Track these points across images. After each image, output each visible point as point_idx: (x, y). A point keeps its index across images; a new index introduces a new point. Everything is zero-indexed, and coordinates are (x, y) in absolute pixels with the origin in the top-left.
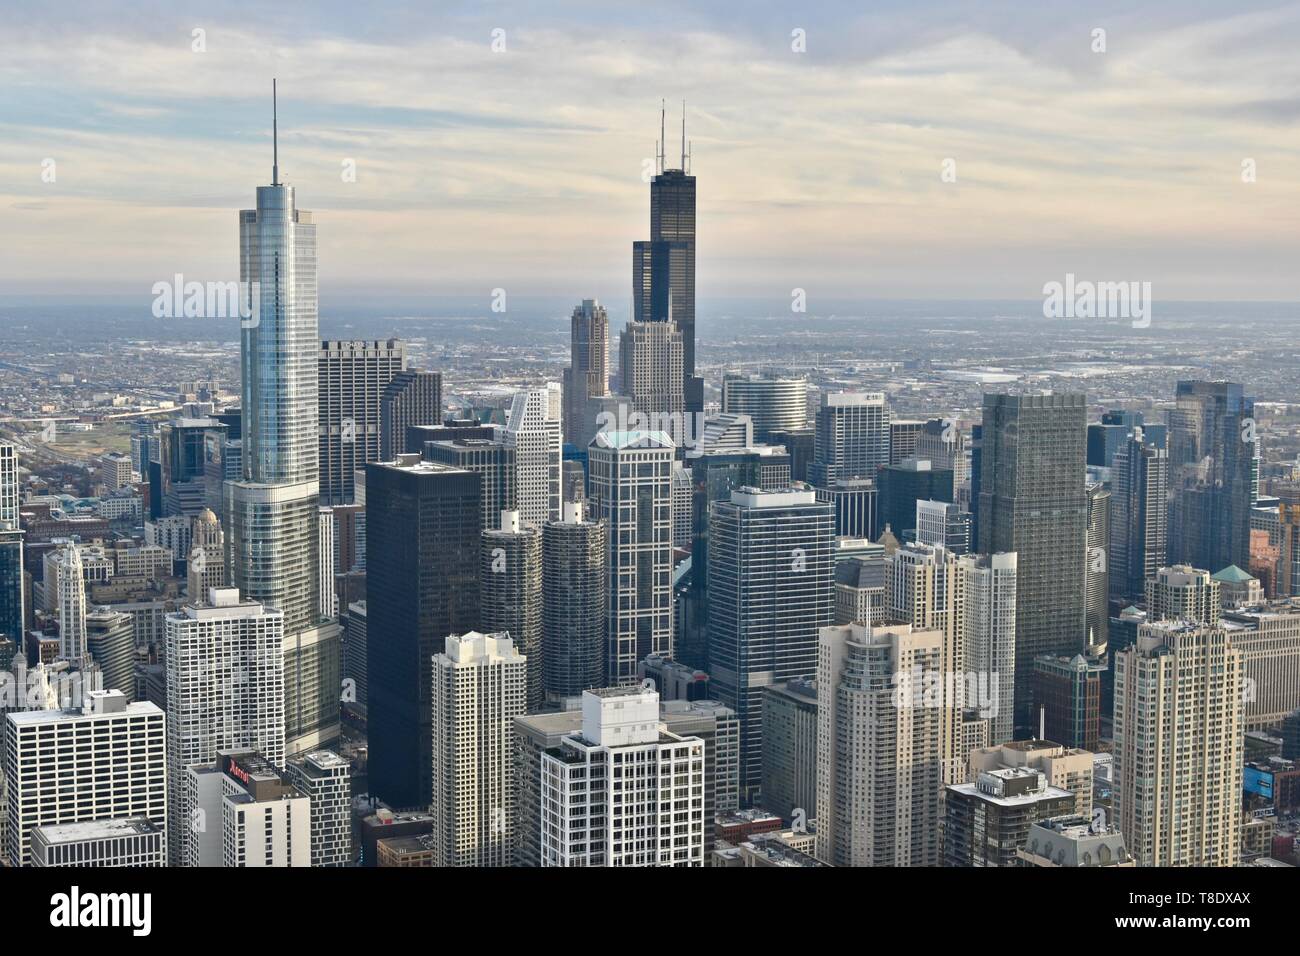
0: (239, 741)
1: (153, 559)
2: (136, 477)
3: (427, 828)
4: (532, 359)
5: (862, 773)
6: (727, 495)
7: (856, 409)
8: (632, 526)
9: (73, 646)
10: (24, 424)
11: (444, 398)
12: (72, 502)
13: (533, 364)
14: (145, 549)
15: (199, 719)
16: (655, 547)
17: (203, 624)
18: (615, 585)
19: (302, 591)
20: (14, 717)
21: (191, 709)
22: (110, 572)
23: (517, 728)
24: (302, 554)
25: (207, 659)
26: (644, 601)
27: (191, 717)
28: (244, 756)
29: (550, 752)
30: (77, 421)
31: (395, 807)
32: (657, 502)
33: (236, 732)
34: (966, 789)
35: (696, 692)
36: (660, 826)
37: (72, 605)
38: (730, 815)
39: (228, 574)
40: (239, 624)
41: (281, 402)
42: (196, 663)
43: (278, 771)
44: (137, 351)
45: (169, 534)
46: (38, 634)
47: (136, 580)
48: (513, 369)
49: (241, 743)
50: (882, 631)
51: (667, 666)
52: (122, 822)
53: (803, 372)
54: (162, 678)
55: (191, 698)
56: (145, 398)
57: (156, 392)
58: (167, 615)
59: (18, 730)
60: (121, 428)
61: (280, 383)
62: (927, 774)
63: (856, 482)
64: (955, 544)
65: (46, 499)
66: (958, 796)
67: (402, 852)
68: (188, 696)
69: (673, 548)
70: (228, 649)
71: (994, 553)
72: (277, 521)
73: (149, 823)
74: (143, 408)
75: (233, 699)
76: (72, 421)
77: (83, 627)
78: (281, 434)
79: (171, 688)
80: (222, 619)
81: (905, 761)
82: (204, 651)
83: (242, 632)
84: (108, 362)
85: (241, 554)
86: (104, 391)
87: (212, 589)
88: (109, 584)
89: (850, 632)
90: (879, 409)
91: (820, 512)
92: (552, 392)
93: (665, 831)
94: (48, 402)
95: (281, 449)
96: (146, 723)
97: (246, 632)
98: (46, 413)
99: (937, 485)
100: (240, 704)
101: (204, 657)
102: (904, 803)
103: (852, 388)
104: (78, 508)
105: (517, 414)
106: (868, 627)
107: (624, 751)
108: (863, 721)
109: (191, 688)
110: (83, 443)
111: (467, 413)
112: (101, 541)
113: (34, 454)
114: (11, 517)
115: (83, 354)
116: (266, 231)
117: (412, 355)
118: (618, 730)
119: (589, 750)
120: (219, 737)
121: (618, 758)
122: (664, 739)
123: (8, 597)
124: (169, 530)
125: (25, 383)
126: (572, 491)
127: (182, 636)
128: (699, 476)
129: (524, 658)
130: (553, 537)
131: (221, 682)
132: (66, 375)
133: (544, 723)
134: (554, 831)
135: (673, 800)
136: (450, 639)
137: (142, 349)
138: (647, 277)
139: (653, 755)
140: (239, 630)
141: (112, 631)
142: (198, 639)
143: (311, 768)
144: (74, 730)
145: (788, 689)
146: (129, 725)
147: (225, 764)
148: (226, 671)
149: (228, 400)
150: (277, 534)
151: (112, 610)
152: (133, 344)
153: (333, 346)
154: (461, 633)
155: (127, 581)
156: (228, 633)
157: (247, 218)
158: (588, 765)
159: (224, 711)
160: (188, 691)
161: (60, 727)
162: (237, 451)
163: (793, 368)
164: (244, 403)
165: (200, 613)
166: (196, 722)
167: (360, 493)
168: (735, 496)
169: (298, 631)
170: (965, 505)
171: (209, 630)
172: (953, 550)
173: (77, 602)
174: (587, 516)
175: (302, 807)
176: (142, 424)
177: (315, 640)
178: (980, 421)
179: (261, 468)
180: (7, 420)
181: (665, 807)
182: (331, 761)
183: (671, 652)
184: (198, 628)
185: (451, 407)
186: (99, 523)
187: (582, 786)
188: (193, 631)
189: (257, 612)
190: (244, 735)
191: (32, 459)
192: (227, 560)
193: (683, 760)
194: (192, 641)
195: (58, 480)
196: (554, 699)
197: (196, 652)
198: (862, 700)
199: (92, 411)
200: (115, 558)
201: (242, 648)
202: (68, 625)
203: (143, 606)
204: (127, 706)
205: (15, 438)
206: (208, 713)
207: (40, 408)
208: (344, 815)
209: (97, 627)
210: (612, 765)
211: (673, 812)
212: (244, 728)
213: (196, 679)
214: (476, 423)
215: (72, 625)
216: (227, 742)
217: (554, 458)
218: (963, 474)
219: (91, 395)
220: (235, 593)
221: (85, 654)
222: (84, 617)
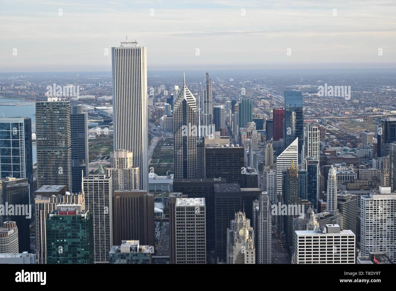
0: (389, 249)
1: (373, 173)
9: (331, 206)
10: (337, 118)
12: (348, 150)
14: (370, 169)
15: (373, 239)
17: (376, 201)
21: (370, 234)
22: (356, 177)
25: (377, 215)
27: (370, 238)
28: (380, 255)
30: (357, 118)
33: (388, 245)
37: (332, 190)
39: (390, 181)
40: (390, 201)
42: (372, 216)
44: (386, 90)
45: (382, 164)
47: (364, 182)
49: (390, 249)
55: (370, 230)
56: (386, 109)
57: (390, 107)
58: (362, 196)
59: (298, 237)
60: (374, 121)
68: (368, 229)
70: (386, 211)
74: (384, 113)
75: (387, 232)
76: (355, 118)
77: (336, 199)
79: (362, 225)
80: (383, 199)
82: (376, 212)
83: (391, 205)
84: (373, 94)
86: (369, 106)
87: (380, 187)
88: (354, 182)
94: (347, 110)
96: (348, 238)
97: (393, 205)
98: (346, 114)
100: (390, 234)
101: (376, 214)
104: (349, 152)
109: (370, 226)
110: (359, 127)
112: (353, 165)
113: (339, 130)
114: (316, 155)
115: (364, 92)
120: (381, 246)
123: (312, 185)
124: (382, 162)
125: (340, 103)
127: (367, 205)
131: (382, 224)
132: (356, 100)
137: (388, 90)
140: (390, 204)
142: (373, 206)
144: (319, 239)
146: (341, 239)
147: (372, 257)
148: (384, 220)
151: (348, 193)
152: (385, 88)
155: (361, 182)
156: (386, 205)
159: (383, 236)
160: (369, 227)
161: (314, 237)
165: (374, 196)
166: (372, 240)
171: (378, 203)
173: (333, 189)
180: (331, 117)
184: (373, 202)
186: (354, 158)
188: (371, 203)
190: (391, 246)
191: (337, 132)
192: (390, 175)
194: (371, 207)
195: (345, 141)
197: (372, 212)
199: (364, 114)
200: (358, 172)
201: (391, 211)
202: (330, 198)
204: (341, 231)
205: (333, 124)
206: (376, 236)
207: (344, 112)
212: (391, 244)
213: (372, 222)
215: (331, 198)
216: (384, 249)
219: (364, 108)
220: (389, 189)
221: (336, 209)
222: (336, 195)
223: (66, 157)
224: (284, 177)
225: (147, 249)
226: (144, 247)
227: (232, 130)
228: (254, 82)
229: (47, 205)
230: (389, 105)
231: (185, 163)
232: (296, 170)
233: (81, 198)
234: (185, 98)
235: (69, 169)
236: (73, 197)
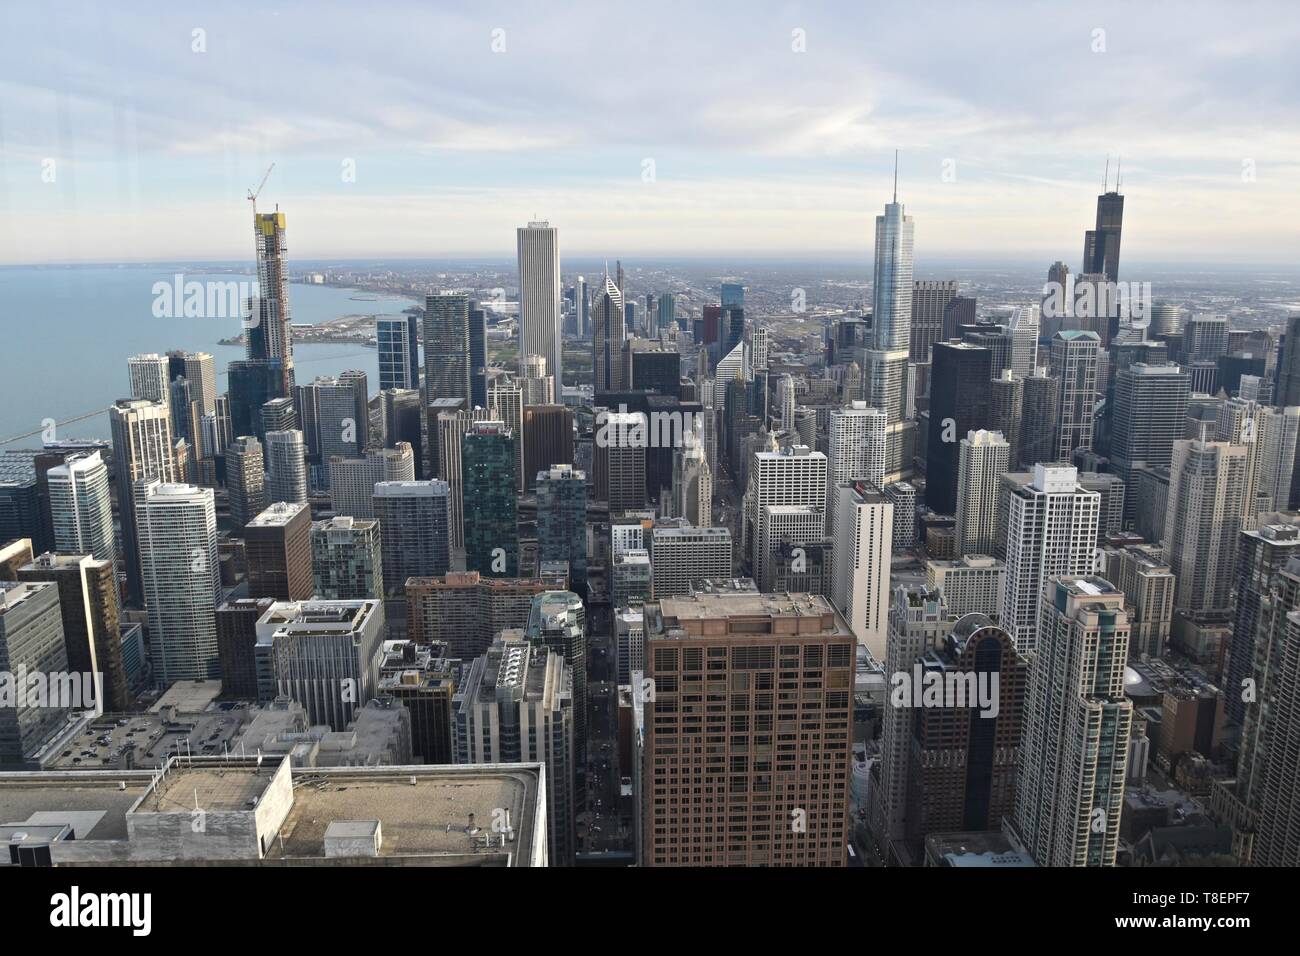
0: (862, 474)
1: (828, 385)
2: (823, 345)
3: (952, 524)
4: (1026, 292)
5: (1193, 519)
6: (1128, 367)
7: (1209, 323)
8: (1074, 381)
9: (788, 424)
11: (977, 312)
12: (792, 356)
13: (1027, 295)
14: (824, 380)
15: (844, 462)
16: (1085, 392)
17: (849, 417)
18: (1062, 410)
19: (897, 404)
20: (757, 454)
21: (840, 457)
22: (807, 389)
23: (1002, 478)
24: (898, 385)
25: (849, 434)
26: (1077, 419)
27: (840, 461)
28: (863, 481)
29: (1015, 492)
30: (797, 318)
31: (938, 512)
32: (1088, 369)
33: (861, 470)
34: (1253, 533)
35: (1102, 469)
36: (1072, 535)
37: (788, 404)
38: (1115, 534)
39: (862, 394)
40: (865, 418)
41: (892, 311)
42: (843, 435)
43: (879, 490)
44: (827, 285)
45: (836, 373)
46: (772, 417)
47: (819, 394)
48: (1016, 297)
50: (1211, 444)
51: (1087, 454)
52: (805, 507)
53: (1181, 302)
54: (828, 441)
55: (840, 452)
56: (829, 307)
57: (834, 305)
58: (832, 411)
59: (760, 460)
60: (818, 322)
61: (892, 302)
62: (1231, 524)
63: (1206, 363)
64: (1263, 400)
65: (780, 354)
66: (1247, 537)
67: (939, 534)
69: (1095, 393)
70: (859, 430)
71: (1285, 405)
72: (887, 369)
73: (817, 509)
74: (827, 312)
75: (860, 454)
76: (794, 318)
77: (793, 415)
78: (891, 327)
79: (831, 446)
80: (857, 415)
81: (1218, 517)
82: (847, 430)
85: (869, 385)
87: (853, 401)
89: (1192, 444)
90: (1223, 324)
91: (1181, 378)
92: (1034, 309)
93: (1075, 538)
95: (891, 334)
96: (819, 462)
97: (868, 422)
99: (1255, 368)
100: (864, 456)
101: (847, 433)
102: (1215, 538)
103: (1209, 312)
104: (795, 359)
105: (1015, 320)
106: (1203, 441)
107: (1056, 496)
108: (1196, 491)
109: (841, 447)
110: (799, 328)
111: (989, 319)
112: (804, 375)
113: (777, 333)
116: (888, 226)
117: (963, 289)
118: (1053, 485)
119: (1037, 493)
120: (852, 471)
121: (1052, 499)
122: (1078, 491)
123: (759, 398)
124: (836, 371)
126: (1042, 360)
127: (837, 422)
128: (1113, 357)
129: (1008, 444)
130: (1030, 384)
131: (855, 445)
133: (1017, 478)
134: (1015, 532)
135: (1080, 523)
136: (970, 432)
137: (829, 284)
138: (1093, 250)
139: (1071, 499)
140: (865, 421)
141: (806, 418)
142: (845, 424)
143: (896, 490)
144: (785, 462)
145: (1155, 471)
146: (810, 462)
147: (853, 484)
148: (857, 440)
149: (869, 309)
150: (887, 376)
151: (807, 408)
152: (825, 282)
153: (921, 284)
154: (976, 430)
155: (815, 394)
156: (860, 422)
157: (880, 220)
158: (1036, 501)
159: (856, 459)
160: (839, 448)
161: (779, 461)
162: (868, 335)
163: (1175, 300)
164: (874, 311)
165: (847, 412)
166: (842, 463)
167: (930, 356)
168: (1132, 368)
169: (894, 423)
170: (1272, 379)
171: (851, 420)
172: (1260, 403)
173: (791, 403)
174: (1050, 373)
175: (889, 508)
176: (827, 320)
177: (901, 428)
178: (1284, 333)
179: (881, 343)
180: (764, 316)
181: (1077, 526)
182: (907, 487)
183: (1090, 448)
184: (846, 419)
185: (981, 314)
186: (803, 366)
187: (1032, 511)
188: (843, 420)
189: (875, 413)
190: (865, 471)
191: (776, 335)
192: (862, 387)
193: (1088, 503)
194: (842, 425)
195: (786, 345)
196: (1024, 466)
197: (843, 430)
198: (1196, 481)
199: (804, 313)
200: (810, 383)
201: (866, 430)
202: (786, 414)
203: (822, 407)
204: (810, 453)
205: (767, 325)
207: (780, 311)
208: (911, 514)
209: (799, 416)
210: (1048, 502)
211: (1080, 529)
212: (865, 468)
213: (843, 443)
214: (993, 324)
215: (788, 414)
216: (856, 474)
217: (1033, 343)
218: (1272, 361)
220: (863, 403)
221: (793, 427)
222: (793, 410)
223: (464, 363)
224: (728, 389)
225: (581, 475)
226: (577, 473)
227: (648, 331)
228: (667, 272)
229: (453, 422)
230: (834, 302)
231: (608, 371)
232: (743, 380)
233: (494, 414)
234: (608, 291)
235: (468, 378)
236: (484, 413)
